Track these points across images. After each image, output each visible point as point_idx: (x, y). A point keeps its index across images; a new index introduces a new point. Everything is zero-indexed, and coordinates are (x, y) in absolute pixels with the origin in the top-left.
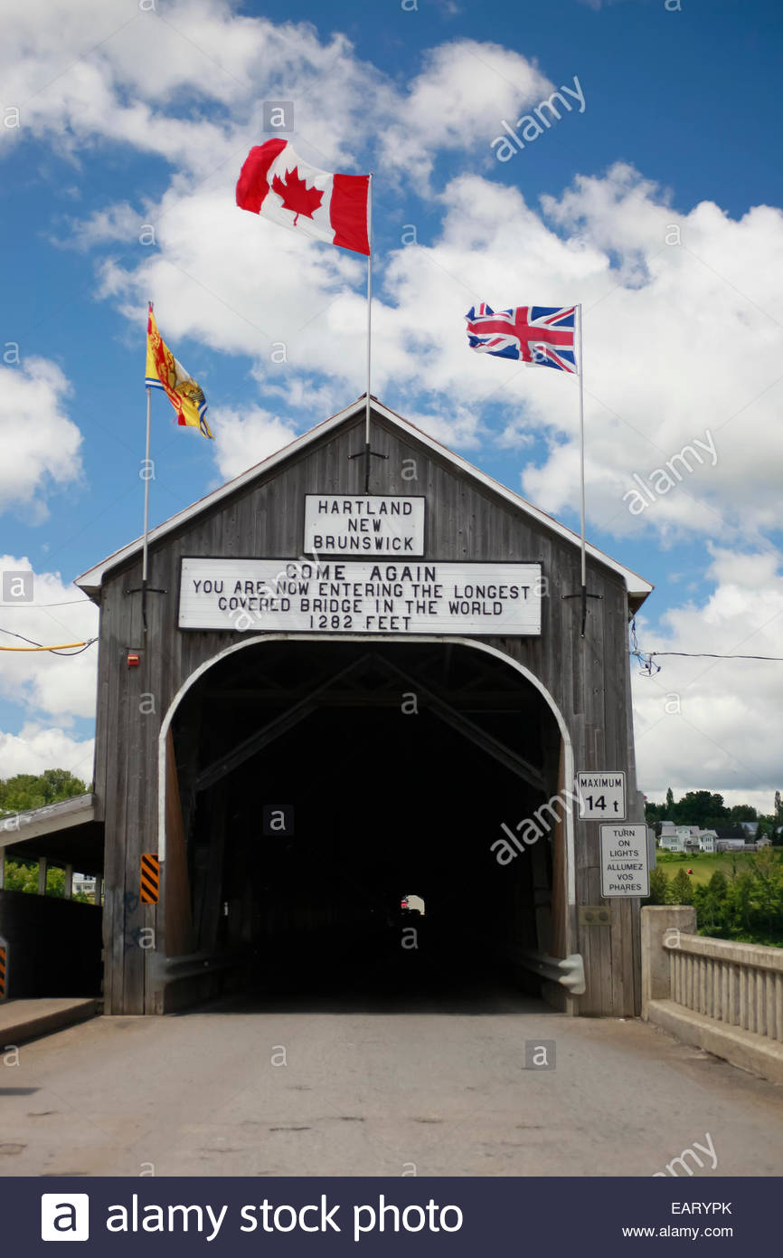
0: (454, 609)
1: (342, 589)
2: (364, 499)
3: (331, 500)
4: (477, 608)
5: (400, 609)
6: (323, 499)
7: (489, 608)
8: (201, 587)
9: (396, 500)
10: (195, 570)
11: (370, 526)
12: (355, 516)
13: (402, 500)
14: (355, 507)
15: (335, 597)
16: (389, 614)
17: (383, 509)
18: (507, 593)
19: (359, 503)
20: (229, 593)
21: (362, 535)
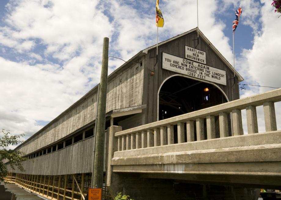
0: (213, 76)
1: (193, 67)
2: (196, 50)
3: (190, 48)
4: (216, 78)
5: (203, 75)
6: (189, 47)
7: (218, 78)
8: (167, 60)
9: (201, 51)
10: (165, 56)
11: (197, 55)
12: (194, 53)
13: (202, 52)
14: (194, 51)
15: (192, 69)
16: (201, 75)
17: (199, 53)
18: (221, 76)
19: (195, 50)
20: (172, 63)
21: (196, 57)
